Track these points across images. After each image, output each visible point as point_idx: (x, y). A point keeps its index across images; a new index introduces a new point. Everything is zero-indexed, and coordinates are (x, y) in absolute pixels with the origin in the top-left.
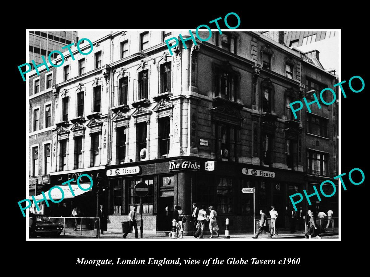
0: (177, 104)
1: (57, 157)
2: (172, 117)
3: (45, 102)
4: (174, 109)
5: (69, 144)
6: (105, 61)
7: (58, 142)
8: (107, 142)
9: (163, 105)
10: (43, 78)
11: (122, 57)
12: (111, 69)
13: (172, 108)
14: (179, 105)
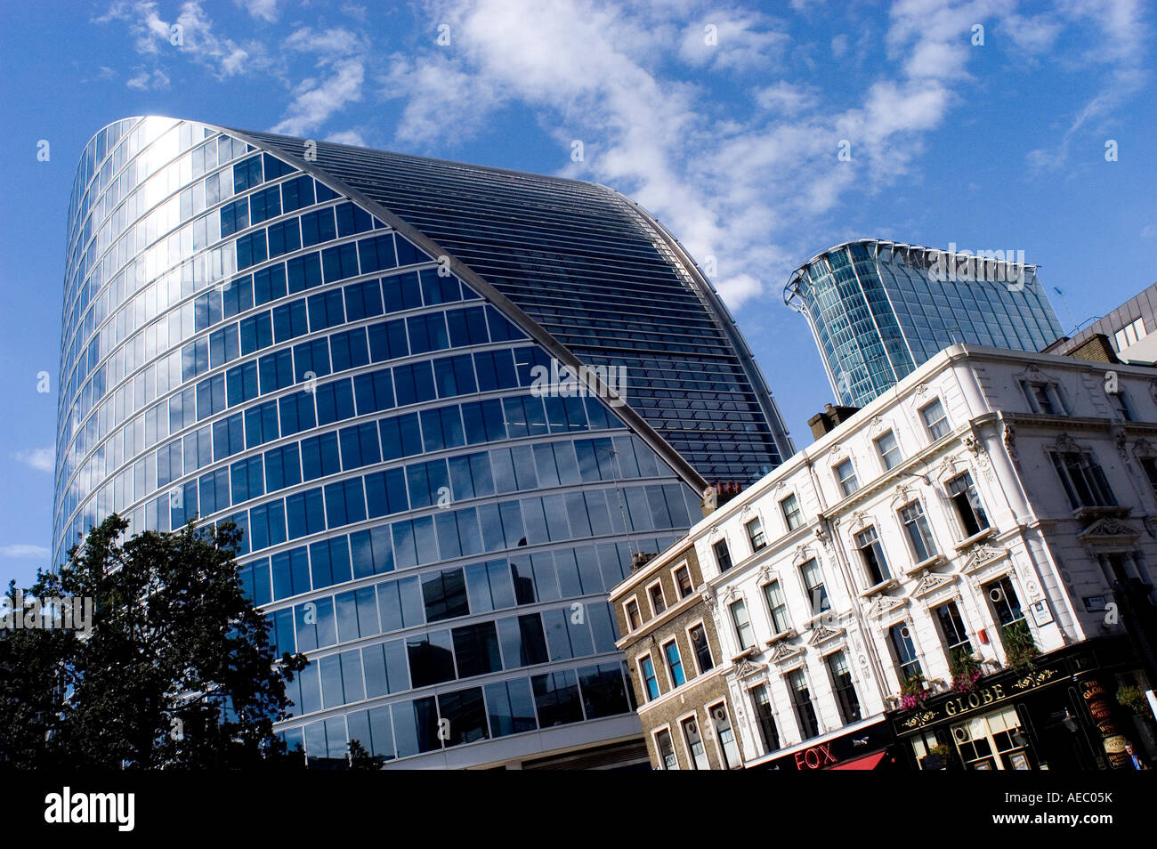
0: (1017, 545)
1: (750, 725)
2: (1015, 573)
3: (685, 624)
4: (1012, 557)
5: (773, 691)
6: (808, 512)
7: (744, 694)
8: (868, 663)
9: (983, 556)
10: (667, 578)
11: (847, 493)
12: (828, 522)
13: (1009, 555)
14: (1023, 547)
